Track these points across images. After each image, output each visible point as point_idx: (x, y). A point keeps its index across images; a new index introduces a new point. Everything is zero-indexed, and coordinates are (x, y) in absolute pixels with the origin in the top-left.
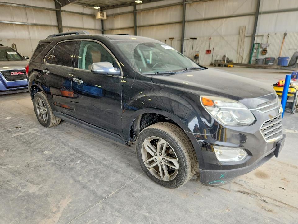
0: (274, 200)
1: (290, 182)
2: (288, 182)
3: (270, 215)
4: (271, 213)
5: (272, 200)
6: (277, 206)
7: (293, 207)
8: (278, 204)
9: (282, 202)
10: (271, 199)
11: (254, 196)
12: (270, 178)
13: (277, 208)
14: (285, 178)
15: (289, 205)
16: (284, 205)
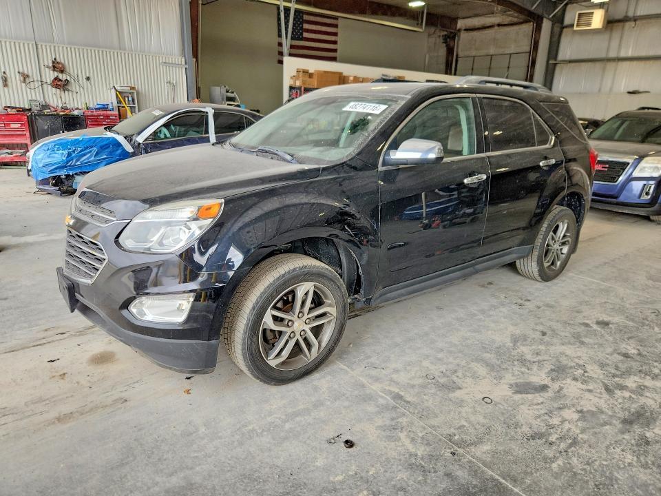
0: (53, 341)
1: (50, 378)
2: (54, 377)
3: (44, 327)
4: (45, 329)
5: (55, 339)
6: (44, 338)
7: (23, 349)
8: (44, 341)
9: (40, 345)
10: (57, 340)
11: (81, 330)
12: (86, 363)
13: (42, 336)
14: (63, 379)
15: (28, 348)
16: (35, 344)
